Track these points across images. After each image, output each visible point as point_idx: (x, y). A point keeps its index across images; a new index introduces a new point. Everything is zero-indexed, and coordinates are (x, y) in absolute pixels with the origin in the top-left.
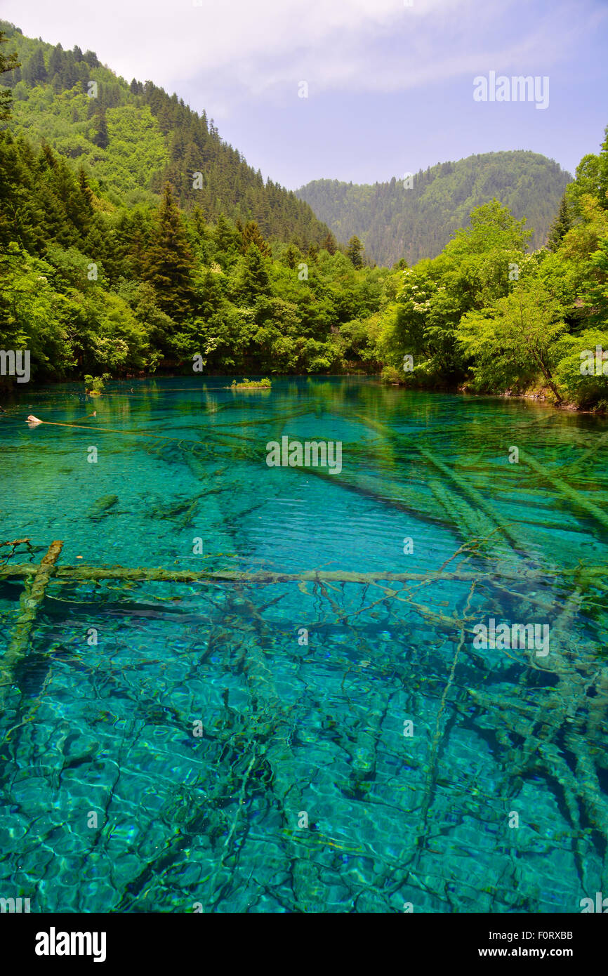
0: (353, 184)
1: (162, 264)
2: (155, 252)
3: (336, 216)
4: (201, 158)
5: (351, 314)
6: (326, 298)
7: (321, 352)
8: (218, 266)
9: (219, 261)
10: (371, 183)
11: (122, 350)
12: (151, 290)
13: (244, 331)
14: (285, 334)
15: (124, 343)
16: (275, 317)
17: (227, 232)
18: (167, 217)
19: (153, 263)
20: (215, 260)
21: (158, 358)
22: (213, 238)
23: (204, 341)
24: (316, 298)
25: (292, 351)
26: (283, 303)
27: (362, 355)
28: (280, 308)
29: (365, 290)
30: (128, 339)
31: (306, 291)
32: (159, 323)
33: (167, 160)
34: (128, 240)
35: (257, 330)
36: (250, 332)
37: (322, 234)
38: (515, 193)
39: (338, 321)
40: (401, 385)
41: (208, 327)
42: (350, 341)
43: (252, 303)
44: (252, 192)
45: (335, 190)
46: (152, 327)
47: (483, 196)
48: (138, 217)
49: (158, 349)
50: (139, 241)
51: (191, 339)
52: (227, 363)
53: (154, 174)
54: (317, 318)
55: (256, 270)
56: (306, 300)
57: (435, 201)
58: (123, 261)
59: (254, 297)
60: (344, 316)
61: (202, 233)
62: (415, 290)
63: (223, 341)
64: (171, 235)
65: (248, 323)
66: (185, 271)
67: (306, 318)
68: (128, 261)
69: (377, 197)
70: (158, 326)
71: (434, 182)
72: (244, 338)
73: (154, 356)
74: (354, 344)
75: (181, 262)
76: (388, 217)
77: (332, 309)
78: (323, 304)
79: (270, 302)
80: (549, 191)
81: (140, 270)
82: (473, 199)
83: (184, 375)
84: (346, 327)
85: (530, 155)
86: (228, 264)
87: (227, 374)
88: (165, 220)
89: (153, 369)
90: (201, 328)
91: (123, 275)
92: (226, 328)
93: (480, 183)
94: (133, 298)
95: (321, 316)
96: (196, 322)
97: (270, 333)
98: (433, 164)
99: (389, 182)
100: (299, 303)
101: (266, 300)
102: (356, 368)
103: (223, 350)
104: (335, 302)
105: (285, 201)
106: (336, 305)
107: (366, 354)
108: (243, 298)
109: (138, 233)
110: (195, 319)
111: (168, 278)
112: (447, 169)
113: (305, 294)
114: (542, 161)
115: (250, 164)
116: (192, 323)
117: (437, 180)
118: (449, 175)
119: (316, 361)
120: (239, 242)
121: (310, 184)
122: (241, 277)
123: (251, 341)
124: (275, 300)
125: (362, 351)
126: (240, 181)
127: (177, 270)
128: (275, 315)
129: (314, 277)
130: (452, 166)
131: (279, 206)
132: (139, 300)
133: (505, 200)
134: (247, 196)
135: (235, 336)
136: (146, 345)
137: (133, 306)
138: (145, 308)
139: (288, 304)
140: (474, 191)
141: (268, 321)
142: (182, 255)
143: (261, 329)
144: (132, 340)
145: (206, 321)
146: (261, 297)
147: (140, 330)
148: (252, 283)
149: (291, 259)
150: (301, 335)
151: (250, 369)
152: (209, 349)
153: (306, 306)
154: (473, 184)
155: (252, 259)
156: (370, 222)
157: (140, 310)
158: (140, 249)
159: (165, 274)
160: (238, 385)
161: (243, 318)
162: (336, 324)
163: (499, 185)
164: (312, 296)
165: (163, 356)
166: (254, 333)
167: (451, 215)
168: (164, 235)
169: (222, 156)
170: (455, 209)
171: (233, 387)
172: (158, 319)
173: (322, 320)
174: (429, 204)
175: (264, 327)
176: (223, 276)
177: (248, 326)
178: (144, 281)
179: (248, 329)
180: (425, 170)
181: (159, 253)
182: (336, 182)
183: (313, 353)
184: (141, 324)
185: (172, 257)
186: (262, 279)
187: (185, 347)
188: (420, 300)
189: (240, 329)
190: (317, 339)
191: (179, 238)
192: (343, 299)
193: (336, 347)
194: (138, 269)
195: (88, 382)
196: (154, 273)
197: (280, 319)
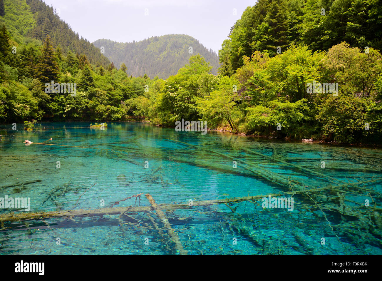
0: (117, 42)
1: (45, 71)
2: (41, 66)
3: (109, 55)
4: (51, 25)
5: (129, 96)
6: (118, 89)
7: (117, 112)
8: (69, 73)
9: (69, 71)
10: (125, 42)
11: (27, 110)
12: (39, 82)
13: (83, 102)
14: (101, 104)
15: (28, 106)
16: (97, 97)
17: (72, 59)
18: (47, 50)
19: (39, 70)
20: (68, 71)
21: (43, 113)
22: (65, 61)
23: (64, 106)
24: (114, 89)
25: (105, 111)
26: (100, 91)
27: (134, 113)
28: (99, 93)
29: (135, 86)
30: (29, 105)
31: (110, 86)
32: (42, 98)
33: (34, 25)
34: (27, 59)
35: (89, 102)
36: (86, 103)
37: (106, 62)
38: (183, 50)
39: (123, 99)
40: (160, 126)
41: (66, 100)
42: (129, 107)
43: (86, 90)
44: (74, 42)
45: (109, 44)
46: (40, 99)
47: (170, 51)
48: (31, 49)
49: (42, 109)
50: (32, 60)
51: (58, 105)
52: (75, 116)
53: (28, 30)
54: (115, 97)
55: (88, 76)
56: (110, 90)
57: (151, 51)
58: (24, 69)
59: (87, 88)
60: (126, 97)
61: (60, 59)
62: (170, 88)
63: (73, 106)
64: (49, 59)
65: (84, 98)
66: (55, 74)
67: (110, 97)
68: (27, 69)
69: (127, 48)
70: (43, 99)
71: (151, 44)
72: (83, 105)
73: (41, 112)
74: (131, 109)
75: (53, 71)
76: (132, 56)
77: (121, 94)
78: (117, 91)
79: (94, 90)
80: (195, 51)
81: (33, 73)
82: (166, 52)
83: (54, 121)
84: (127, 101)
85: (188, 36)
86: (73, 73)
87: (74, 121)
88: (46, 51)
89: (40, 118)
90: (63, 100)
91: (25, 75)
92: (75, 100)
93: (169, 45)
94: (30, 86)
95: (117, 96)
96: (61, 98)
97: (95, 103)
98: (150, 37)
99: (132, 42)
100: (107, 91)
101: (93, 89)
102: (132, 119)
103: (73, 110)
104: (122, 91)
105: (89, 47)
106: (123, 92)
107: (136, 113)
108: (82, 88)
109: (32, 56)
110: (60, 96)
111: (47, 78)
112: (156, 39)
113: (109, 87)
114: (192, 39)
115: (73, 30)
116: (58, 98)
117: (152, 43)
118: (157, 42)
119: (115, 116)
120: (78, 63)
121: (98, 40)
122: (81, 79)
123: (86, 107)
124: (96, 89)
125: (135, 112)
126: (69, 37)
127: (51, 74)
128: (97, 95)
129: (113, 80)
130: (158, 38)
131: (87, 48)
132: (33, 87)
133: (178, 53)
134: (73, 43)
135: (79, 104)
136: (37, 107)
137: (30, 89)
138: (36, 90)
139: (102, 91)
140: (167, 48)
141: (94, 98)
142: (54, 68)
143: (91, 101)
144: (31, 105)
145: (65, 97)
146: (91, 88)
147: (35, 101)
148: (86, 81)
149: (102, 72)
150: (109, 104)
151: (85, 119)
152: (66, 110)
153: (110, 92)
154: (166, 46)
155: (86, 71)
156: (124, 58)
157: (34, 91)
158: (33, 63)
159: (46, 76)
160: (93, 126)
161: (83, 96)
162: (123, 100)
163: (176, 47)
164: (113, 88)
165: (45, 112)
166: (88, 103)
167: (158, 57)
168: (45, 58)
169: (61, 25)
170: (159, 55)
171: (91, 127)
172: (43, 96)
173: (117, 98)
174: (149, 52)
175: (92, 100)
176: (72, 78)
177: (84, 100)
178: (36, 78)
179: (85, 101)
180: (147, 39)
181: (43, 66)
182: (110, 41)
183: (114, 112)
184: (34, 98)
185: (49, 68)
186: (91, 80)
187: (55, 108)
188: (172, 92)
189: (81, 101)
190: (115, 106)
191: (53, 60)
192: (125, 90)
193: (123, 109)
194: (32, 73)
195: (26, 124)
196: (40, 75)
197: (99, 97)
